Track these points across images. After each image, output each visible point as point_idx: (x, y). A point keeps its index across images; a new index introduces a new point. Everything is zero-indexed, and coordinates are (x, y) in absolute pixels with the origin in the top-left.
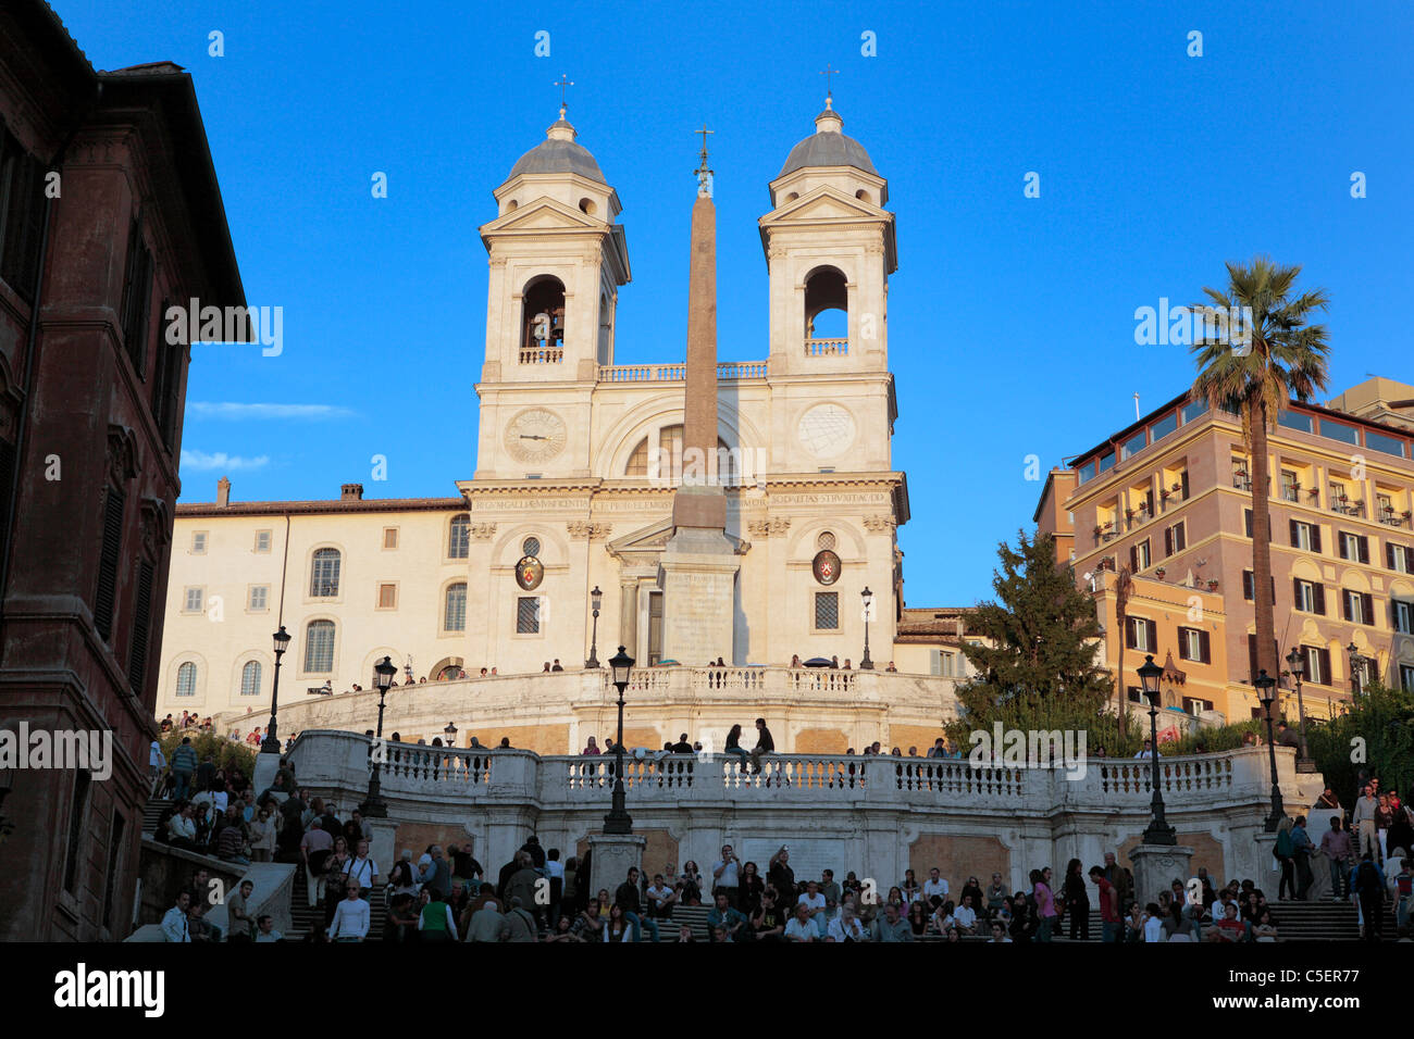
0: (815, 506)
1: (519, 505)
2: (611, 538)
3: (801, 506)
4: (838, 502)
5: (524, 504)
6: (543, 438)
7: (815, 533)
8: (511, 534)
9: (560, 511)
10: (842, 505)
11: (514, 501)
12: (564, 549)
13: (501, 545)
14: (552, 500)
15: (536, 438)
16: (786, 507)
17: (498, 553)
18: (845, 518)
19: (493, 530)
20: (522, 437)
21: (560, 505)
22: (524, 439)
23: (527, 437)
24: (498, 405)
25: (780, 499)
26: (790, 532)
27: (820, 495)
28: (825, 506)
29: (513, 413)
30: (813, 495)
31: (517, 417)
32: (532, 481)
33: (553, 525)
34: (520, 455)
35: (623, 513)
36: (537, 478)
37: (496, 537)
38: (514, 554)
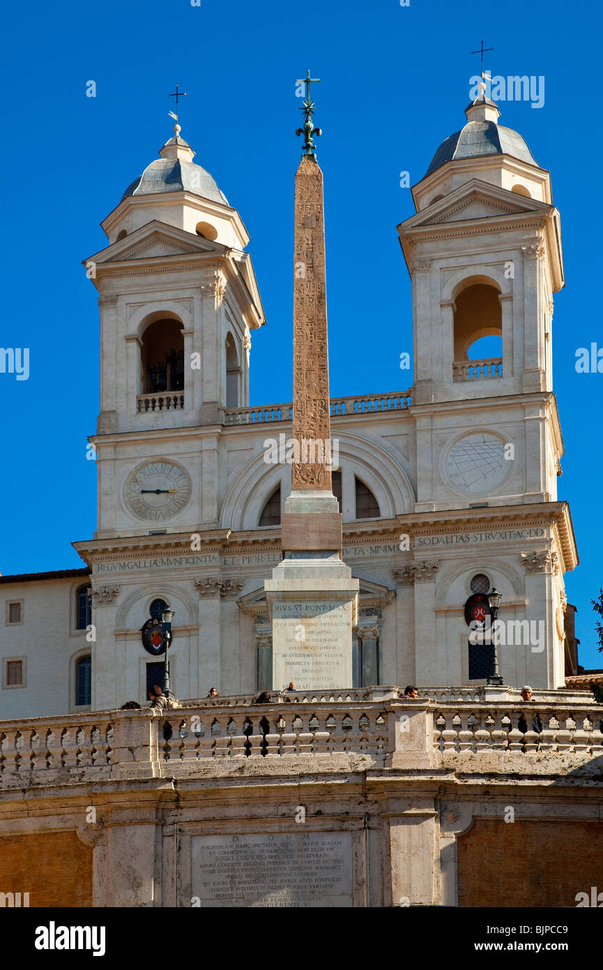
0: (466, 547)
1: (142, 565)
2: (244, 593)
3: (451, 548)
4: (492, 541)
5: (148, 565)
6: (167, 492)
7: (467, 576)
8: (135, 596)
9: (187, 569)
10: (497, 544)
11: (137, 561)
12: (193, 609)
13: (125, 608)
14: (178, 558)
15: (158, 492)
16: (434, 550)
17: (122, 617)
18: (500, 558)
19: (115, 593)
20: (143, 492)
21: (187, 562)
22: (146, 495)
23: (148, 492)
24: (115, 460)
25: (427, 541)
26: (439, 576)
27: (471, 535)
28: (477, 546)
29: (132, 467)
30: (464, 535)
31: (138, 469)
32: (155, 537)
33: (180, 584)
34: (141, 511)
35: (257, 567)
36: (163, 533)
37: (120, 600)
38: (140, 615)
